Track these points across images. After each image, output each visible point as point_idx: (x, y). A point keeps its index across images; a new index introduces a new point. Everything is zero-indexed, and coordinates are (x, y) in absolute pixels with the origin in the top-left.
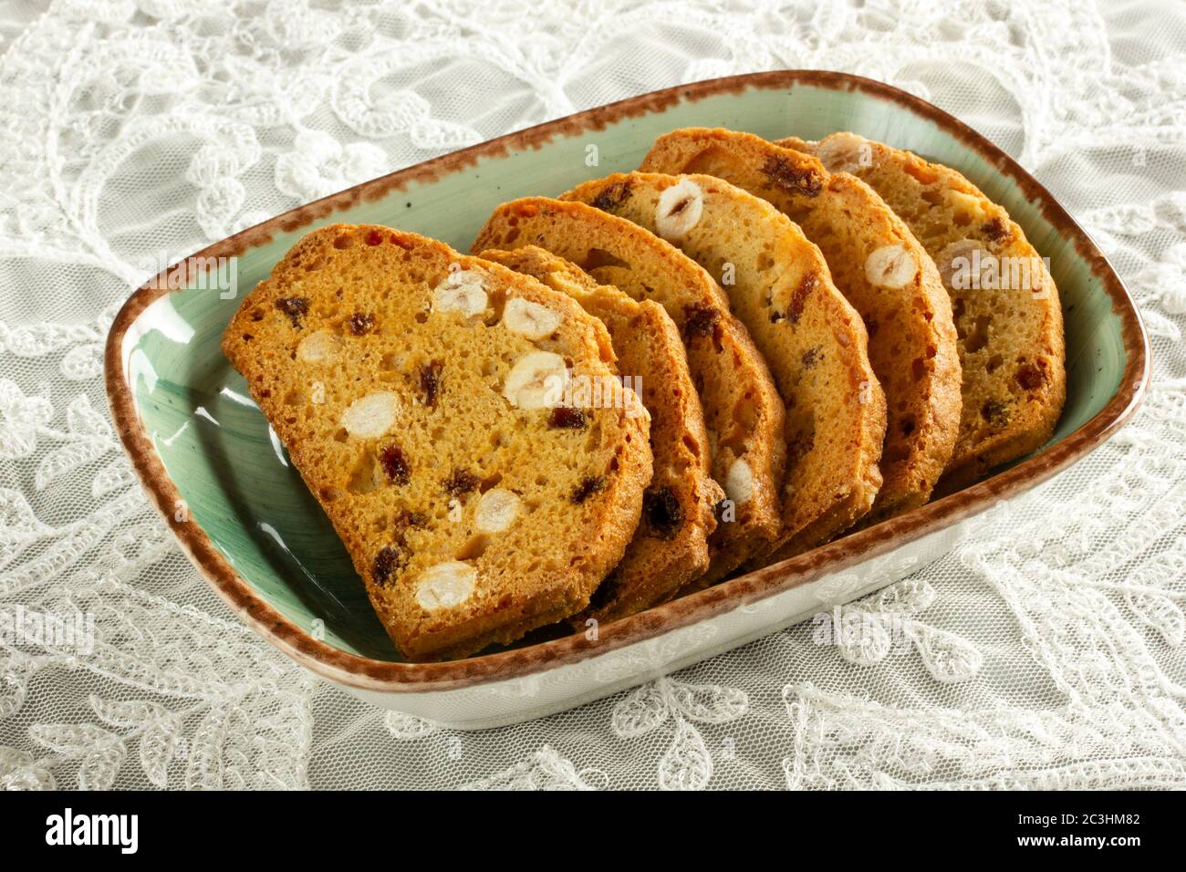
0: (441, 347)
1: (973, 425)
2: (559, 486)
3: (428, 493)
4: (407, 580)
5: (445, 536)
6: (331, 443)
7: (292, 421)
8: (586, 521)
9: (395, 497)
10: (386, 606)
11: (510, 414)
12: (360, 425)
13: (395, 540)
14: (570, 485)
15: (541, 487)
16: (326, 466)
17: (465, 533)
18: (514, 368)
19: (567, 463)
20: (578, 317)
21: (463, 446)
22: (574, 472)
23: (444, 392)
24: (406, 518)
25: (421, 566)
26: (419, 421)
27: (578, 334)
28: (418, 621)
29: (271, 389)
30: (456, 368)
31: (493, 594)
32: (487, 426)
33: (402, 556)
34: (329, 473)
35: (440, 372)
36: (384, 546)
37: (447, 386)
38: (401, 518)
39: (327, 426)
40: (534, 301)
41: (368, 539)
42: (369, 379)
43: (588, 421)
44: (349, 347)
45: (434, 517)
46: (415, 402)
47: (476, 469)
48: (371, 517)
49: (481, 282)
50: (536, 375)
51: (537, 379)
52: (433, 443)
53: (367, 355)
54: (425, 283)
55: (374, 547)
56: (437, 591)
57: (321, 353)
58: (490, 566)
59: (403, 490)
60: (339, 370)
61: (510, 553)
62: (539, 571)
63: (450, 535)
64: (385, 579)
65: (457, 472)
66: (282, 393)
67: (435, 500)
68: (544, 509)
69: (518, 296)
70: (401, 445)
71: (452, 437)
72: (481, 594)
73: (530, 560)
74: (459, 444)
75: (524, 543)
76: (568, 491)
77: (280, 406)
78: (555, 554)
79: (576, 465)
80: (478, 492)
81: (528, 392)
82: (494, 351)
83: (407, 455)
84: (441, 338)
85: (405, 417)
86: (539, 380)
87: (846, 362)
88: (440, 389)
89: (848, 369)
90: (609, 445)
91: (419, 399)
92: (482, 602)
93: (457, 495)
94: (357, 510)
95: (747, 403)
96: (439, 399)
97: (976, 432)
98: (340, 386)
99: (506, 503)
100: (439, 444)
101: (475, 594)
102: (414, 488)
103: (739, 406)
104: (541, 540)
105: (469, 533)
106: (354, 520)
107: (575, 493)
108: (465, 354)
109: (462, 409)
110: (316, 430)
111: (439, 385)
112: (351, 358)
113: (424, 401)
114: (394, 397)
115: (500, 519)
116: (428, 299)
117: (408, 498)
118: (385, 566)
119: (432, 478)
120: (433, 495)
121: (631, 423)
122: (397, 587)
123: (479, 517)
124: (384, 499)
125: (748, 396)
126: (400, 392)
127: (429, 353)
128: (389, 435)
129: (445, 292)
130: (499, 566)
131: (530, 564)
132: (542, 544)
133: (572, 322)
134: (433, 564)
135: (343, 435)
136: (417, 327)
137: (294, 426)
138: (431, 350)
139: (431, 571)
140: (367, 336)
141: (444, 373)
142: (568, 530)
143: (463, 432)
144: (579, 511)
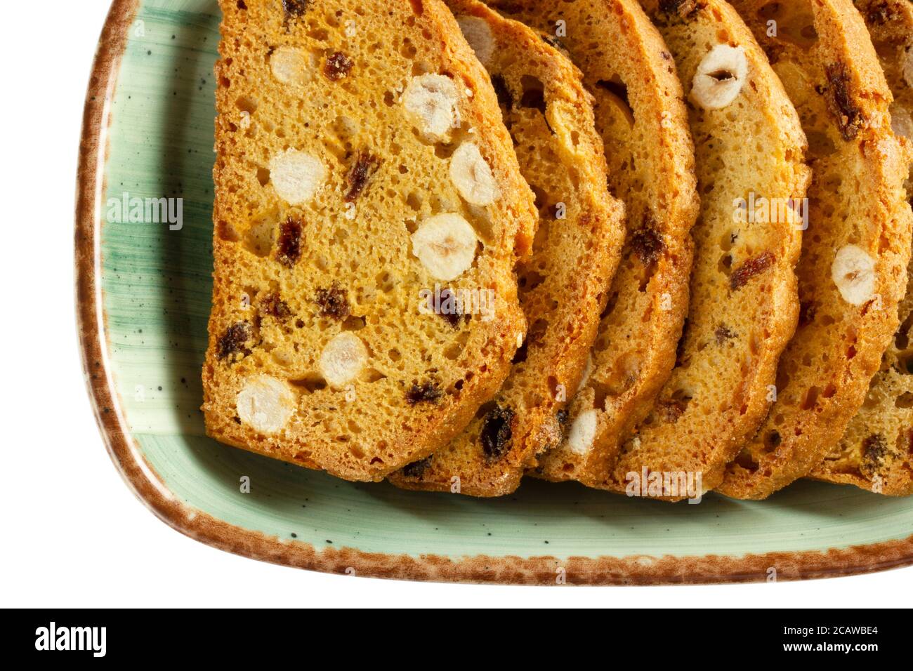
0: (387, 146)
1: (848, 450)
2: (404, 373)
3: (301, 293)
4: (241, 371)
5: (292, 350)
6: (251, 177)
7: (233, 128)
8: (406, 427)
9: (273, 276)
10: (212, 385)
11: (407, 262)
12: (282, 179)
13: (253, 320)
14: (414, 377)
15: (390, 361)
16: (236, 199)
17: (307, 359)
18: (434, 219)
19: (423, 351)
20: (513, 205)
21: (354, 266)
22: (424, 366)
23: (367, 195)
24: (273, 304)
25: (259, 365)
26: (332, 210)
27: (503, 224)
28: (227, 420)
29: (232, 81)
30: (388, 178)
31: (298, 441)
32: (382, 260)
33: (248, 344)
34: (236, 208)
35: (374, 171)
36: (239, 321)
37: (372, 191)
38: (269, 301)
39: (257, 158)
40: (486, 159)
41: (233, 301)
42: (314, 133)
43: (462, 323)
44: (315, 86)
45: (294, 321)
46: (338, 188)
47: (352, 298)
48: (246, 282)
49: (454, 101)
50: (448, 240)
51: (445, 245)
52: (332, 242)
53: (326, 106)
54: (410, 62)
55: (233, 315)
56: (257, 404)
57: (288, 76)
58: (310, 411)
59: (284, 274)
60: (295, 103)
61: (332, 409)
62: (343, 447)
63: (297, 350)
64: (224, 354)
65: (335, 290)
66: (239, 93)
67: (304, 305)
68: (381, 386)
69: (476, 143)
70: (305, 224)
71: (349, 246)
72: (288, 433)
73: (344, 429)
74: (351, 260)
75: (347, 409)
76: (409, 384)
77: (231, 103)
78: (365, 439)
79: (429, 359)
80: (340, 325)
81: (431, 251)
82: (427, 185)
83: (304, 239)
84: (394, 136)
85: (322, 199)
86: (447, 247)
87: (745, 371)
88: (364, 191)
89: (740, 379)
90: (465, 364)
91: (344, 187)
92: (285, 444)
93: (323, 314)
94: (238, 265)
95: (634, 356)
96: (358, 201)
97: (844, 460)
98: (288, 122)
99: (354, 358)
100: (336, 247)
101: (284, 431)
102: (293, 277)
103: (626, 355)
104: (361, 416)
105: (312, 361)
106: (231, 273)
107: (414, 389)
108: (403, 170)
109: (372, 227)
110: (247, 154)
111: (366, 186)
112: (311, 100)
113: (346, 192)
114: (323, 170)
115: (341, 370)
116: (405, 84)
117: (284, 287)
118: (231, 342)
119: (312, 280)
120: (304, 297)
121: (494, 352)
122: (228, 373)
123: (326, 355)
124: (264, 271)
125: (639, 352)
126: (332, 167)
127: (376, 144)
128: (300, 208)
129: (420, 88)
130: (317, 416)
131: (341, 434)
132: (361, 422)
133: (504, 209)
134: (268, 372)
135: (264, 178)
136: (382, 106)
137: (231, 134)
138: (379, 141)
139: (264, 378)
140: (335, 85)
141: (376, 177)
142: (388, 422)
143: (360, 250)
144: (406, 412)
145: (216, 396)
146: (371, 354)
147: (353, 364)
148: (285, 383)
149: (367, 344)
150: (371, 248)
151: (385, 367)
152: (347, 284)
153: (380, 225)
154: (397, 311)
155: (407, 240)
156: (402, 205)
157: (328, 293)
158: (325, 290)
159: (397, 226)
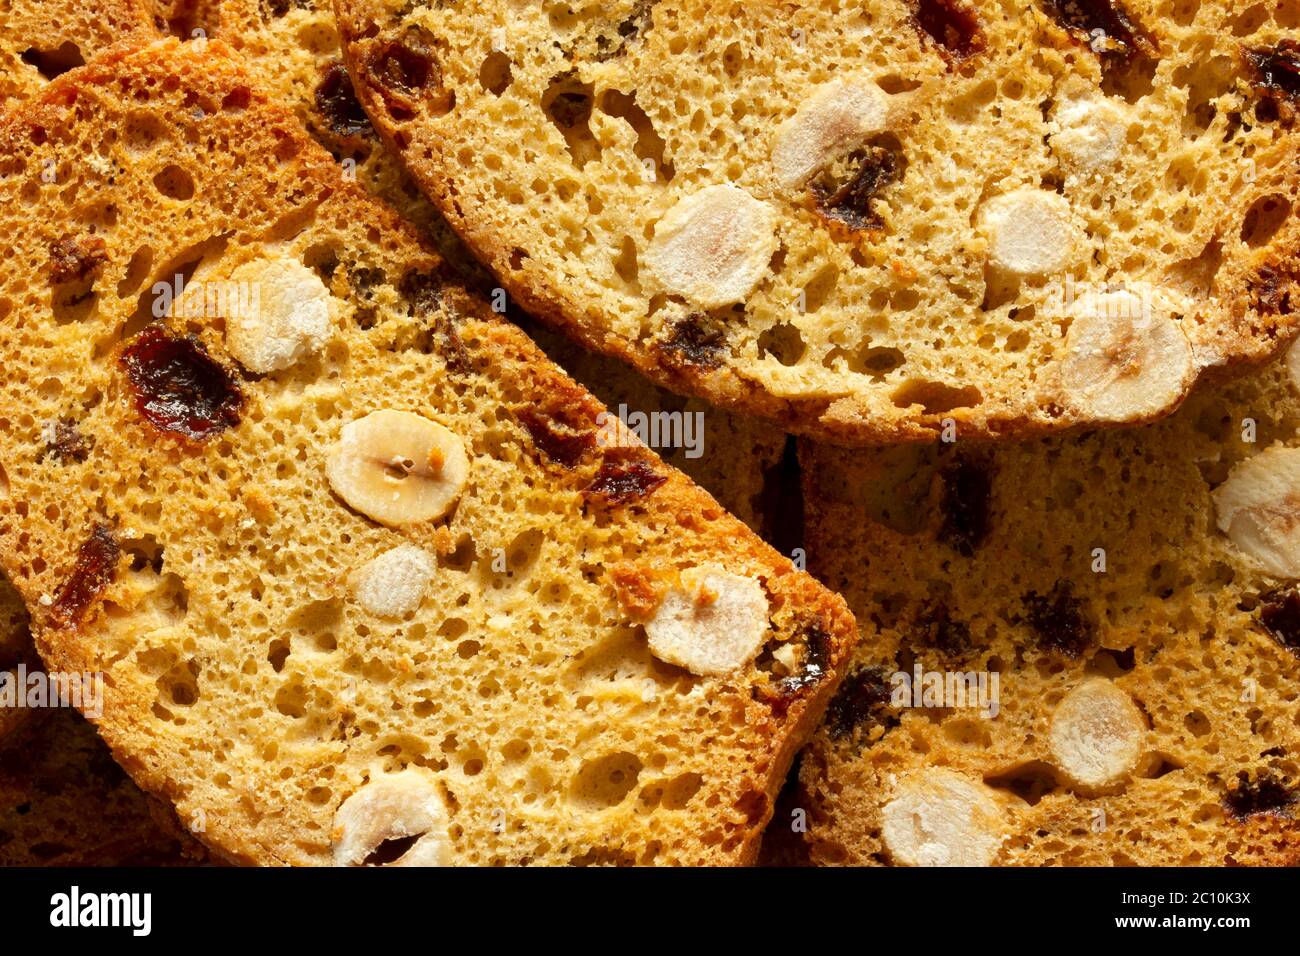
145: (837, 812)
146: (1151, 724)
147: (1118, 744)
148: (979, 781)
149: (1140, 704)
150: (1132, 515)
151: (1180, 747)
152: (1087, 586)
153: (1150, 471)
154: (1193, 636)
155: (1205, 500)
156: (1191, 432)
157: (1051, 603)
158: (1044, 600)
159: (1184, 473)
